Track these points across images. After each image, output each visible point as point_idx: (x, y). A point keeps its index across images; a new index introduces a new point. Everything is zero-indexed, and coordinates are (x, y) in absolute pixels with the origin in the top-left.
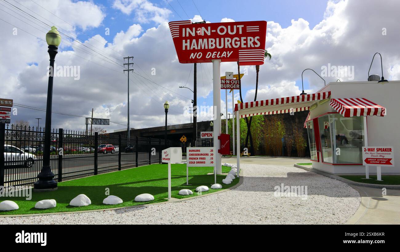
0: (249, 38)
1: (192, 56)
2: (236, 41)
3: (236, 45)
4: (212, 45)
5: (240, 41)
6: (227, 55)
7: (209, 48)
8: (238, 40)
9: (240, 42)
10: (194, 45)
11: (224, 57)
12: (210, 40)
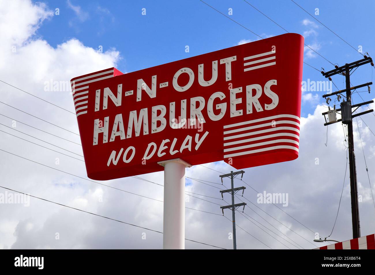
0: (249, 88)
1: (113, 158)
2: (217, 101)
3: (217, 112)
4: (159, 124)
5: (227, 100)
6: (194, 144)
7: (152, 132)
8: (221, 99)
9: (225, 104)
10: (118, 130)
11: (186, 150)
12: (155, 109)
